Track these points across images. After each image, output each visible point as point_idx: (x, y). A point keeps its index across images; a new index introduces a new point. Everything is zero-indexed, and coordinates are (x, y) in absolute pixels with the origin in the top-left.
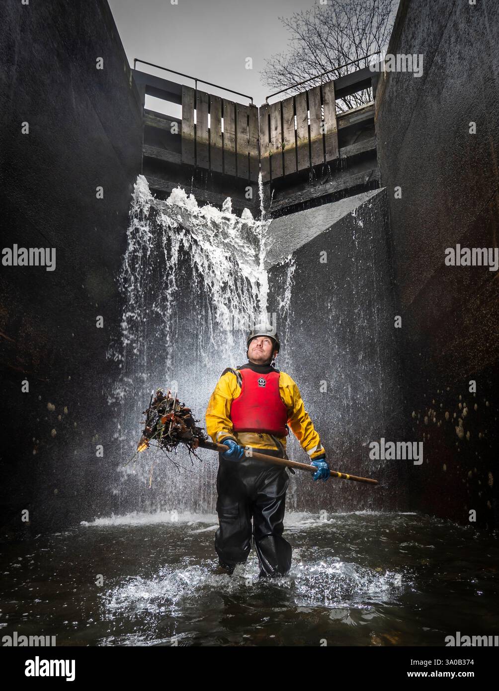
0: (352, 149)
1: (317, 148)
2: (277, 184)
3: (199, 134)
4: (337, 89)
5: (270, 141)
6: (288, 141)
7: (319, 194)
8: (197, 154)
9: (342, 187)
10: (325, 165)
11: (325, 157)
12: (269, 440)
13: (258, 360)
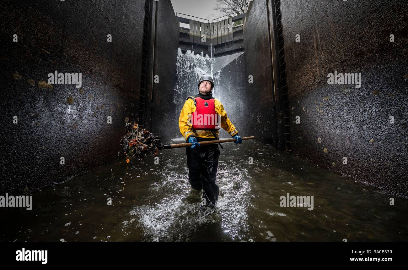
0: (236, 38)
1: (227, 37)
2: (216, 47)
3: (194, 33)
4: (233, 20)
5: (214, 34)
6: (219, 34)
7: (227, 51)
8: (194, 39)
9: (234, 49)
10: (229, 42)
11: (229, 40)
12: (210, 133)
13: (205, 92)
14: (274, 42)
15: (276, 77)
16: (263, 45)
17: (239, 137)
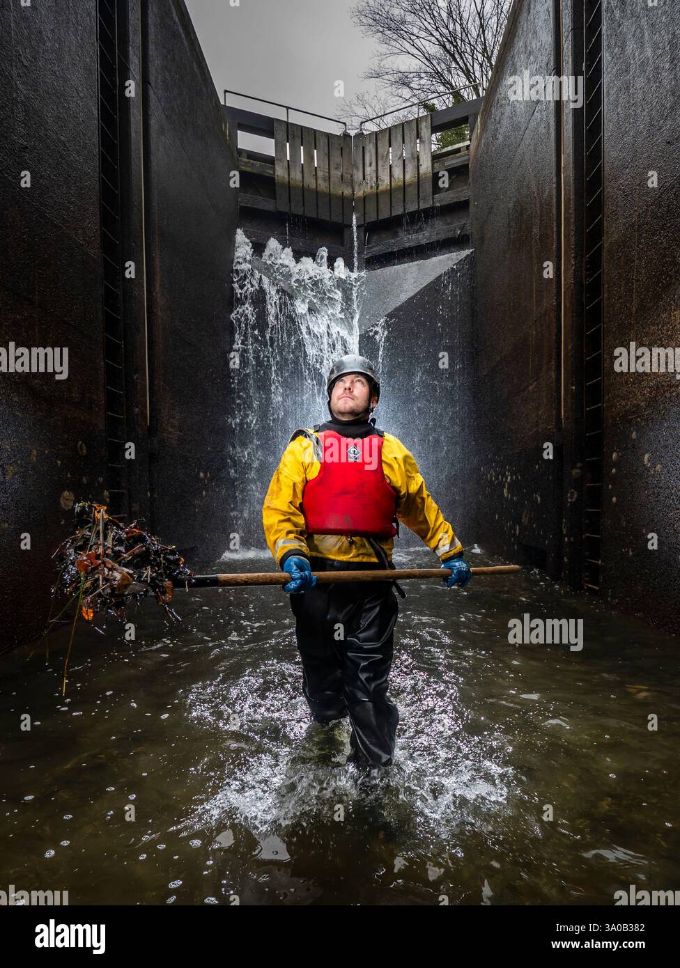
0: (445, 197)
1: (412, 192)
2: (372, 229)
3: (292, 175)
4: (434, 125)
5: (364, 179)
6: (383, 181)
7: (411, 244)
8: (292, 199)
9: (434, 238)
10: (419, 212)
11: (419, 202)
12: (363, 546)
13: (349, 413)
14: (572, 220)
15: (570, 347)
16: (535, 231)
17: (464, 565)
